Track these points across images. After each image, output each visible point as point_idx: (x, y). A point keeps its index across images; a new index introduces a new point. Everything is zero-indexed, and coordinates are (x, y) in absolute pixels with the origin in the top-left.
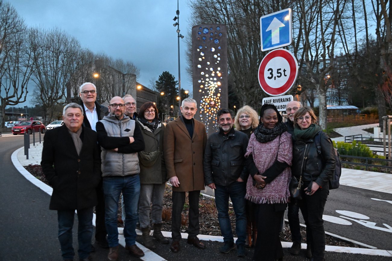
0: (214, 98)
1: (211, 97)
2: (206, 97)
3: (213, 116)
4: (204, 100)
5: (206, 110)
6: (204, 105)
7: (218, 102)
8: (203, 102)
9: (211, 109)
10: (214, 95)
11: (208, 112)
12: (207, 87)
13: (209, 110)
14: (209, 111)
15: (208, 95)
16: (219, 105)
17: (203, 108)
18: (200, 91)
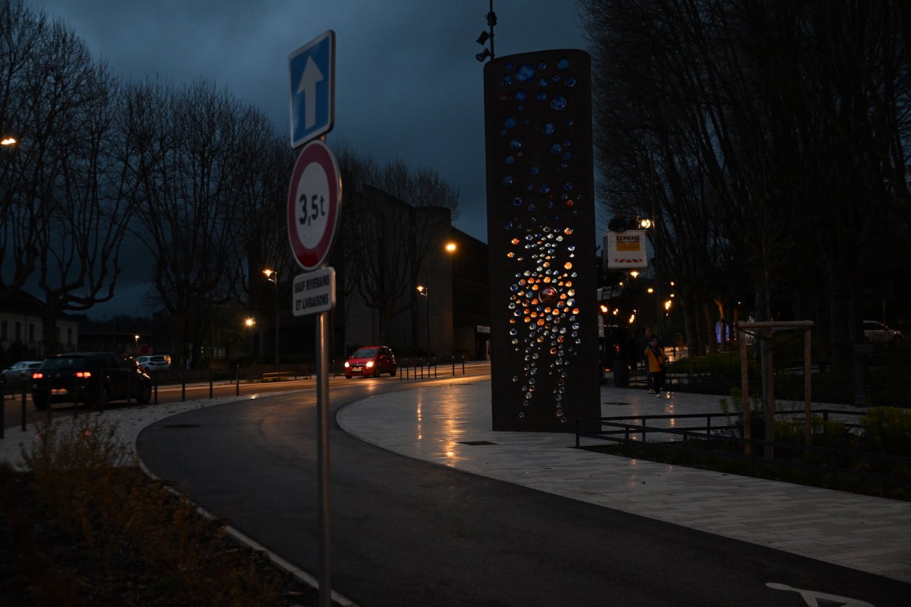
0: (552, 277)
1: (545, 275)
2: (526, 274)
3: (550, 331)
4: (522, 282)
5: (528, 315)
6: (523, 299)
7: (566, 290)
8: (521, 288)
9: (543, 311)
10: (552, 268)
11: (534, 321)
12: (530, 243)
13: (538, 313)
14: (538, 317)
15: (533, 270)
16: (568, 297)
17: (519, 308)
18: (510, 255)
